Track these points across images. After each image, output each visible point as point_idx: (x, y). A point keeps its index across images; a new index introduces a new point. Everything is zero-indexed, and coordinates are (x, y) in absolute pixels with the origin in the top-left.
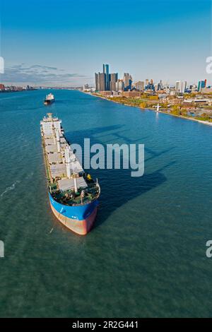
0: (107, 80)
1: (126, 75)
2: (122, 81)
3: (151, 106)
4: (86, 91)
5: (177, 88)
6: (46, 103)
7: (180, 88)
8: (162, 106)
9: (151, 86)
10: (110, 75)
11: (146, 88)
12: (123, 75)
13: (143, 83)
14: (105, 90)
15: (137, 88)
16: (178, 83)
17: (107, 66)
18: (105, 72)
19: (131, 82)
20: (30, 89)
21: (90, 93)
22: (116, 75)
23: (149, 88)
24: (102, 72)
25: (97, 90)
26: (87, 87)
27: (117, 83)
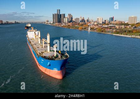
0: (59, 17)
1: (70, 15)
2: (67, 18)
3: (85, 28)
4: (47, 23)
5: (98, 21)
6: (26, 28)
7: (99, 21)
8: (91, 29)
9: (83, 20)
10: (61, 15)
11: (81, 21)
12: (68, 15)
13: (79, 19)
14: (58, 22)
15: (76, 22)
16: (98, 19)
17: (59, 10)
18: (58, 13)
19: (72, 18)
20: (16, 23)
21: (49, 24)
22: (64, 15)
23: (82, 21)
24: (56, 13)
25: (53, 23)
26: (48, 21)
27: (64, 19)
